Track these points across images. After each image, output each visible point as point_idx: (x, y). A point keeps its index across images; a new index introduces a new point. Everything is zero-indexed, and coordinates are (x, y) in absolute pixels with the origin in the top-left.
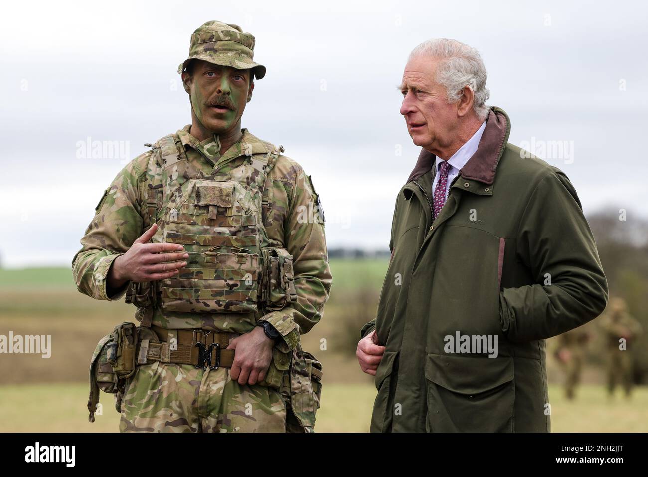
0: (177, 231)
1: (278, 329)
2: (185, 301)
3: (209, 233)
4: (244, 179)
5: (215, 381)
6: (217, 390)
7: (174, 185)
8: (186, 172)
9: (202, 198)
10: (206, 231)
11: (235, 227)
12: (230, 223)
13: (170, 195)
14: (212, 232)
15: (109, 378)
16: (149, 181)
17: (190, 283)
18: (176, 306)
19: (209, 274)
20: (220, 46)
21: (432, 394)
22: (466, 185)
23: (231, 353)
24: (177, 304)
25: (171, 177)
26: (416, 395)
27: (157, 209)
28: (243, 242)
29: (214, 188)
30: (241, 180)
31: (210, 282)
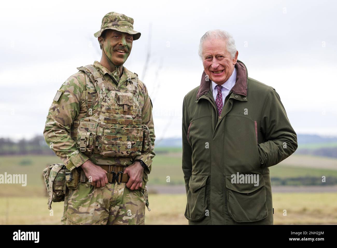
0: (109, 117)
1: (146, 164)
2: (113, 151)
3: (123, 118)
4: (132, 91)
5: (120, 188)
6: (121, 192)
7: (104, 94)
8: (108, 87)
9: (120, 101)
10: (122, 117)
11: (135, 115)
12: (132, 113)
13: (102, 99)
14: (125, 118)
15: (61, 188)
16: (88, 91)
17: (116, 143)
18: (109, 154)
19: (125, 138)
20: (120, 23)
21: (230, 195)
22: (236, 97)
23: (126, 175)
24: (109, 153)
25: (102, 89)
26: (221, 196)
27: (93, 105)
28: (137, 123)
29: (126, 96)
30: (131, 92)
31: (125, 142)
